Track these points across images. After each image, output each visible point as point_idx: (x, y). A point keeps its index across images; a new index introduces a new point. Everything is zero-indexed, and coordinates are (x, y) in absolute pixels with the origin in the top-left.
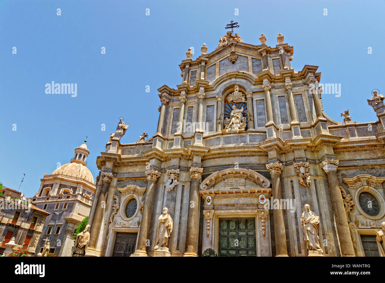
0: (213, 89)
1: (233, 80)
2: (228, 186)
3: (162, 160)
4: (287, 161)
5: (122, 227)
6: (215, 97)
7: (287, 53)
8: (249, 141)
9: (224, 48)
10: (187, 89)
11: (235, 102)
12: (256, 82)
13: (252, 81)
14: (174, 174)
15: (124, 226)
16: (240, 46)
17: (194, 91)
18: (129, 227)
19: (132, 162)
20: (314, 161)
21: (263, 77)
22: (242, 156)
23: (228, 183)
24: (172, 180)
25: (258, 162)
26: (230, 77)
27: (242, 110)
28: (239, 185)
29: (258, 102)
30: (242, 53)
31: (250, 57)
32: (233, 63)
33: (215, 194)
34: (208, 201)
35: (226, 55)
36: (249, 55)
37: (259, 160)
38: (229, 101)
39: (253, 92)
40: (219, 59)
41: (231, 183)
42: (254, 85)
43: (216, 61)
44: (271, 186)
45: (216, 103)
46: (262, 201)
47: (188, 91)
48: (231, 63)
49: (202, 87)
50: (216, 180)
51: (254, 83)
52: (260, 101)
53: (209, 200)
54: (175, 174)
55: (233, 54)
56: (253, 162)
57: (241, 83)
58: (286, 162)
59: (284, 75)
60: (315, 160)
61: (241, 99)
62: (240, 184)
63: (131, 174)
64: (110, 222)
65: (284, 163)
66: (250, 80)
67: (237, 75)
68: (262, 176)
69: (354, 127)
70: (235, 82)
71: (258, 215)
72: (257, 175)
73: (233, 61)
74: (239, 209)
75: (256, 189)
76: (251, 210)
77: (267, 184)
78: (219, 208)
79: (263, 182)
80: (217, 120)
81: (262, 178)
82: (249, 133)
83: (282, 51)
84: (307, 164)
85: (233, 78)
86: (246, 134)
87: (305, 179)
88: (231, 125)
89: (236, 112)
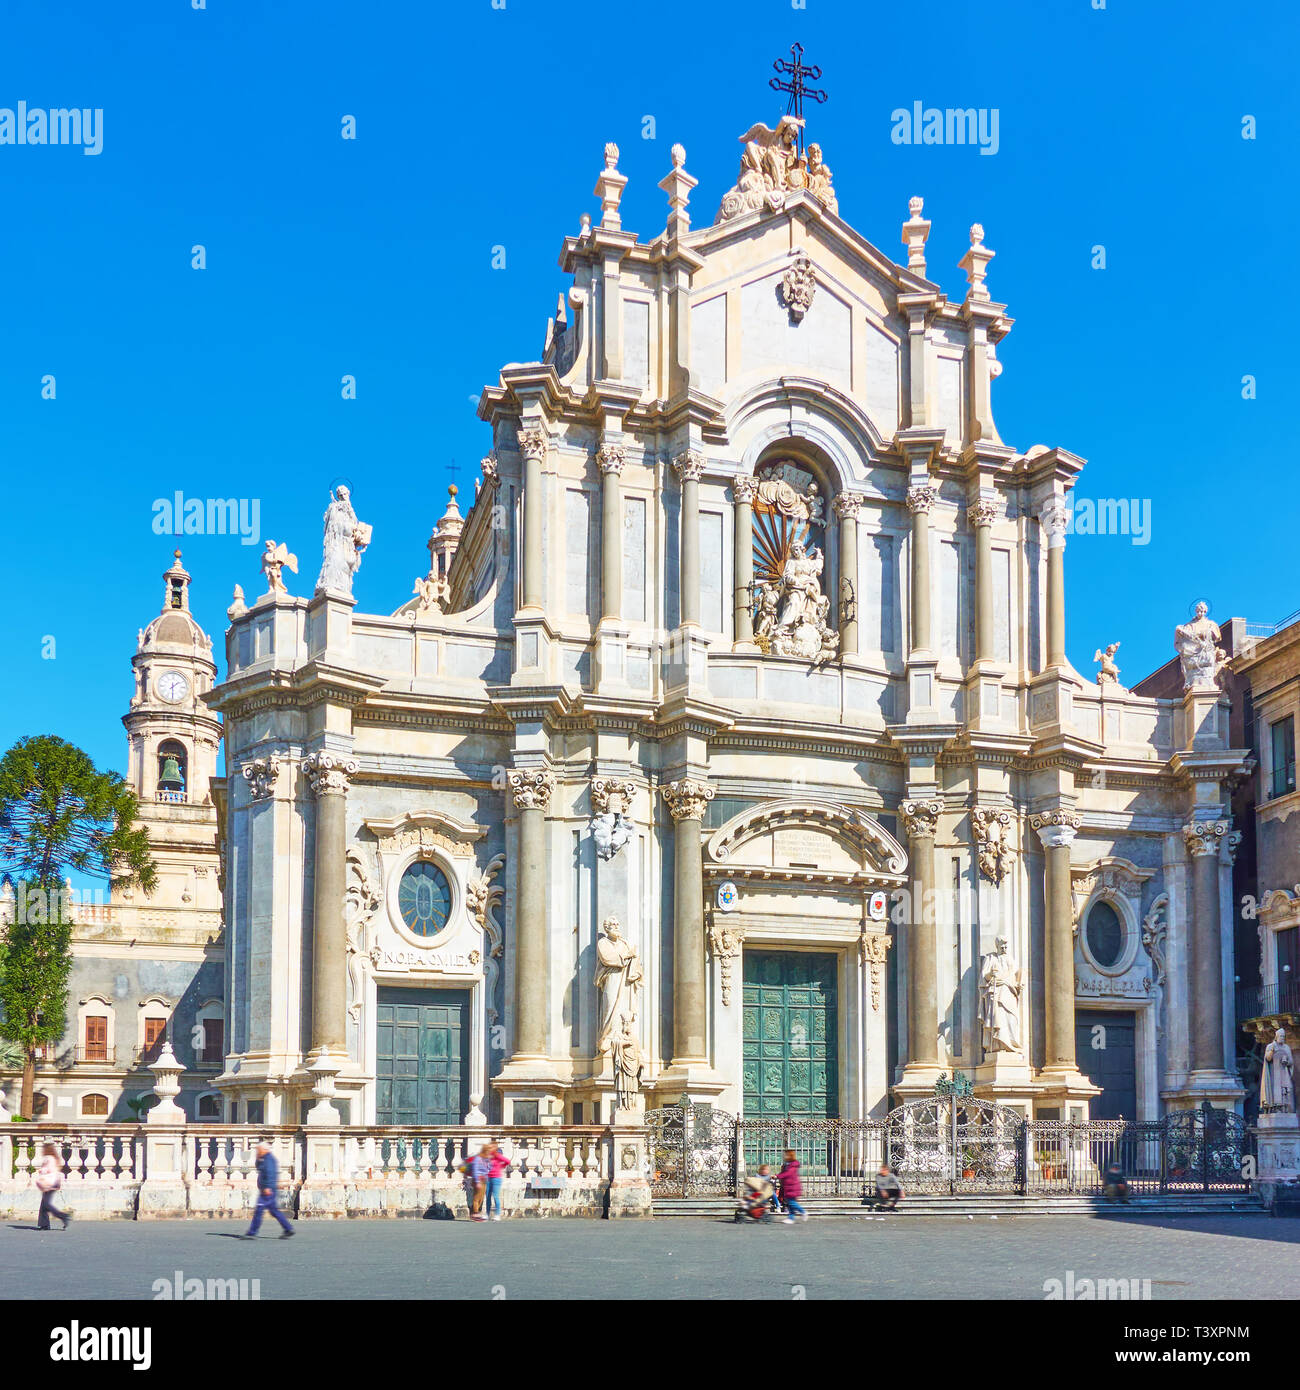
0: (723, 436)
1: (799, 412)
2: (783, 854)
6: (730, 479)
8: (848, 702)
10: (632, 411)
12: (878, 454)
14: (619, 793)
15: (419, 967)
17: (647, 424)
18: (441, 972)
23: (783, 842)
24: (617, 816)
25: (866, 784)
26: (791, 396)
28: (817, 853)
29: (874, 542)
30: (831, 277)
32: (795, 319)
34: (725, 899)
35: (771, 261)
36: (857, 298)
39: (865, 498)
40: (737, 276)
41: (793, 846)
42: (869, 463)
43: (730, 278)
44: (908, 871)
45: (730, 509)
46: (877, 910)
48: (783, 314)
49: (695, 422)
50: (750, 829)
51: (870, 456)
53: (728, 896)
55: (801, 271)
57: (826, 441)
58: (946, 795)
62: (817, 850)
63: (413, 762)
64: (353, 951)
68: (890, 839)
69: (1121, 707)
70: (805, 428)
71: (862, 952)
72: (874, 831)
73: (795, 306)
74: (812, 931)
75: (869, 872)
76: (842, 933)
77: (900, 863)
78: (756, 923)
79: (889, 855)
80: (736, 589)
81: (887, 843)
82: (846, 673)
83: (980, 335)
84: (1006, 812)
85: (800, 404)
86: (836, 672)
87: (998, 859)
88: (792, 627)
89: (804, 569)
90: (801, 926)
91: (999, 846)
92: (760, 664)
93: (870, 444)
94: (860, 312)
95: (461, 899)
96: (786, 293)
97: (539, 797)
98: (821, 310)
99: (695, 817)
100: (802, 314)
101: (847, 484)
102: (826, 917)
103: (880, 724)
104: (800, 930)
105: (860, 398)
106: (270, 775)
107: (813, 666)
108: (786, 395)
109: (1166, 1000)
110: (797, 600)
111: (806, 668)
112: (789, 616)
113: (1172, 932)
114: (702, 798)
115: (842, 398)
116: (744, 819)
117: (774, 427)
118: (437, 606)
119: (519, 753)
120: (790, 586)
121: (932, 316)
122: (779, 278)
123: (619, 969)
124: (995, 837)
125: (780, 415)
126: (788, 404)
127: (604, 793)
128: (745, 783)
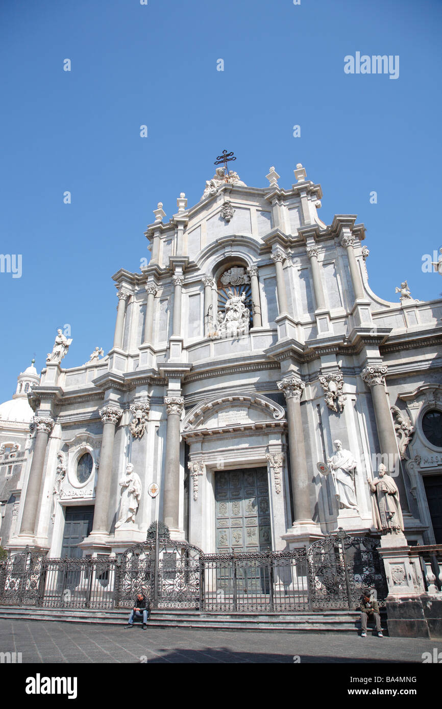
0: (197, 267)
1: (228, 249)
2: (222, 421)
3: (124, 389)
4: (310, 373)
5: (73, 498)
6: (201, 280)
7: (311, 196)
8: (254, 346)
9: (212, 197)
10: (157, 272)
11: (233, 285)
12: (262, 250)
13: (256, 249)
14: (141, 410)
15: (76, 496)
16: (238, 191)
17: (168, 274)
18: (83, 498)
19: (80, 397)
20: (353, 371)
21: (271, 241)
22: (242, 372)
23: (222, 416)
24: (139, 419)
25: (268, 380)
26: (223, 245)
27: (243, 297)
28: (239, 418)
29: (268, 281)
30: (240, 204)
31: (253, 209)
32: (228, 221)
33: (203, 436)
35: (217, 209)
36: (252, 205)
37: (270, 375)
38: (224, 284)
39: (259, 267)
40: (206, 217)
41: (227, 417)
42: (260, 254)
43: (202, 220)
44: (286, 416)
45: (203, 290)
47: (160, 274)
49: (178, 266)
50: (204, 413)
51: (259, 252)
52: (269, 280)
54: (143, 410)
55: (226, 207)
57: (240, 253)
58: (309, 375)
59: (304, 235)
60: (353, 368)
61: (243, 278)
62: (240, 416)
63: (80, 415)
64: (55, 493)
65: (307, 377)
66: (253, 247)
67: (233, 241)
68: (273, 402)
70: (231, 253)
73: (226, 218)
74: (240, 456)
75: (264, 422)
76: (258, 455)
77: (280, 413)
78: (211, 457)
79: (274, 411)
81: (272, 405)
82: (252, 335)
83: (303, 194)
84: (339, 375)
85: (227, 246)
86: (248, 337)
90: (233, 454)
91: (336, 393)
92: (211, 343)
93: (258, 247)
97: (107, 418)
98: (237, 215)
99: (173, 413)
100: (230, 219)
101: (250, 265)
104: (234, 457)
105: (255, 235)
107: (237, 336)
108: (220, 245)
111: (233, 339)
114: (176, 404)
115: (242, 237)
117: (218, 258)
125: (220, 252)
126: (224, 247)
127: (135, 411)
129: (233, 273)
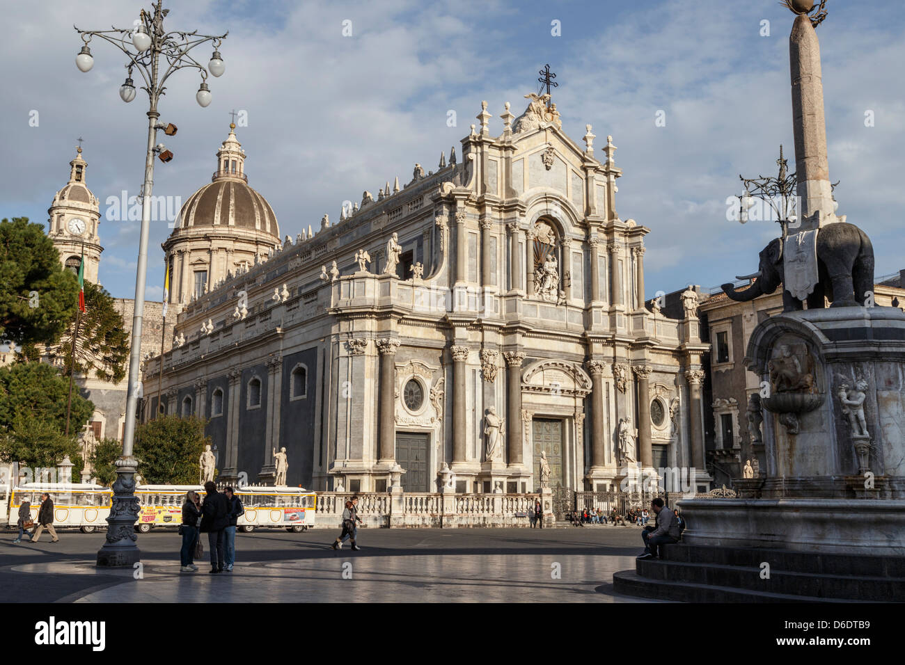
0: (525, 214)
1: (550, 205)
2: (547, 380)
8: (569, 319)
12: (578, 222)
13: (573, 219)
15: (413, 424)
16: (560, 137)
18: (420, 426)
22: (561, 340)
23: (547, 375)
25: (575, 352)
28: (558, 380)
29: (575, 255)
30: (561, 154)
32: (548, 168)
35: (539, 146)
36: (570, 162)
37: (577, 348)
39: (573, 239)
40: (528, 151)
41: (551, 376)
42: (575, 226)
43: (525, 152)
44: (592, 388)
45: (525, 241)
48: (543, 166)
51: (575, 224)
56: (571, 352)
57: (560, 216)
60: (629, 360)
61: (550, 238)
63: (411, 339)
66: (570, 214)
68: (586, 375)
69: (662, 323)
70: (552, 211)
71: (575, 419)
72: (581, 371)
73: (547, 164)
75: (578, 388)
76: (568, 412)
77: (590, 384)
78: (538, 408)
79: (586, 381)
80: (527, 273)
81: (586, 377)
82: (568, 308)
83: (612, 177)
85: (552, 202)
86: (565, 307)
87: (624, 384)
88: (549, 289)
89: (551, 266)
90: (554, 409)
92: (538, 304)
93: (575, 218)
94: (570, 167)
95: (427, 395)
96: (545, 159)
97: (464, 356)
98: (557, 166)
99: (518, 366)
100: (550, 167)
101: (566, 233)
102: (562, 406)
103: (582, 330)
104: (553, 411)
105: (570, 200)
106: (364, 345)
107: (557, 305)
108: (547, 199)
109: (680, 440)
110: (549, 278)
111: (554, 306)
112: (547, 286)
113: (681, 413)
114: (521, 358)
115: (566, 201)
116: (535, 366)
117: (541, 211)
118: (420, 277)
119: (457, 339)
120: (547, 273)
121: (596, 169)
122: (541, 153)
123: (497, 427)
124: (623, 375)
125: (543, 206)
126: (547, 202)
127: (487, 355)
128: (533, 351)
129: (541, 228)
